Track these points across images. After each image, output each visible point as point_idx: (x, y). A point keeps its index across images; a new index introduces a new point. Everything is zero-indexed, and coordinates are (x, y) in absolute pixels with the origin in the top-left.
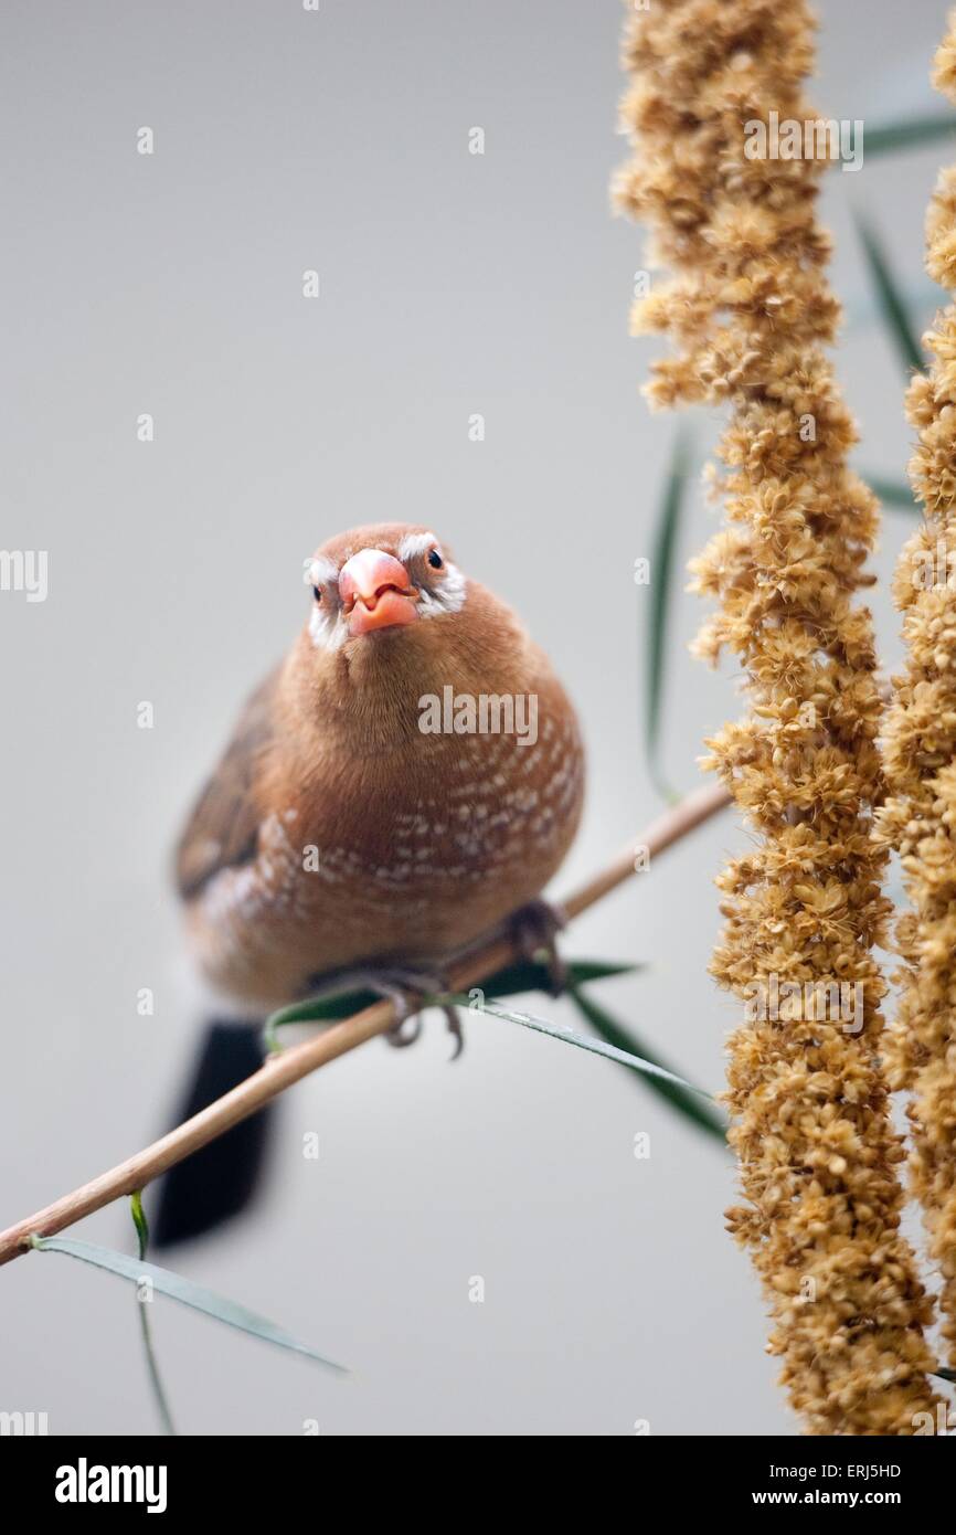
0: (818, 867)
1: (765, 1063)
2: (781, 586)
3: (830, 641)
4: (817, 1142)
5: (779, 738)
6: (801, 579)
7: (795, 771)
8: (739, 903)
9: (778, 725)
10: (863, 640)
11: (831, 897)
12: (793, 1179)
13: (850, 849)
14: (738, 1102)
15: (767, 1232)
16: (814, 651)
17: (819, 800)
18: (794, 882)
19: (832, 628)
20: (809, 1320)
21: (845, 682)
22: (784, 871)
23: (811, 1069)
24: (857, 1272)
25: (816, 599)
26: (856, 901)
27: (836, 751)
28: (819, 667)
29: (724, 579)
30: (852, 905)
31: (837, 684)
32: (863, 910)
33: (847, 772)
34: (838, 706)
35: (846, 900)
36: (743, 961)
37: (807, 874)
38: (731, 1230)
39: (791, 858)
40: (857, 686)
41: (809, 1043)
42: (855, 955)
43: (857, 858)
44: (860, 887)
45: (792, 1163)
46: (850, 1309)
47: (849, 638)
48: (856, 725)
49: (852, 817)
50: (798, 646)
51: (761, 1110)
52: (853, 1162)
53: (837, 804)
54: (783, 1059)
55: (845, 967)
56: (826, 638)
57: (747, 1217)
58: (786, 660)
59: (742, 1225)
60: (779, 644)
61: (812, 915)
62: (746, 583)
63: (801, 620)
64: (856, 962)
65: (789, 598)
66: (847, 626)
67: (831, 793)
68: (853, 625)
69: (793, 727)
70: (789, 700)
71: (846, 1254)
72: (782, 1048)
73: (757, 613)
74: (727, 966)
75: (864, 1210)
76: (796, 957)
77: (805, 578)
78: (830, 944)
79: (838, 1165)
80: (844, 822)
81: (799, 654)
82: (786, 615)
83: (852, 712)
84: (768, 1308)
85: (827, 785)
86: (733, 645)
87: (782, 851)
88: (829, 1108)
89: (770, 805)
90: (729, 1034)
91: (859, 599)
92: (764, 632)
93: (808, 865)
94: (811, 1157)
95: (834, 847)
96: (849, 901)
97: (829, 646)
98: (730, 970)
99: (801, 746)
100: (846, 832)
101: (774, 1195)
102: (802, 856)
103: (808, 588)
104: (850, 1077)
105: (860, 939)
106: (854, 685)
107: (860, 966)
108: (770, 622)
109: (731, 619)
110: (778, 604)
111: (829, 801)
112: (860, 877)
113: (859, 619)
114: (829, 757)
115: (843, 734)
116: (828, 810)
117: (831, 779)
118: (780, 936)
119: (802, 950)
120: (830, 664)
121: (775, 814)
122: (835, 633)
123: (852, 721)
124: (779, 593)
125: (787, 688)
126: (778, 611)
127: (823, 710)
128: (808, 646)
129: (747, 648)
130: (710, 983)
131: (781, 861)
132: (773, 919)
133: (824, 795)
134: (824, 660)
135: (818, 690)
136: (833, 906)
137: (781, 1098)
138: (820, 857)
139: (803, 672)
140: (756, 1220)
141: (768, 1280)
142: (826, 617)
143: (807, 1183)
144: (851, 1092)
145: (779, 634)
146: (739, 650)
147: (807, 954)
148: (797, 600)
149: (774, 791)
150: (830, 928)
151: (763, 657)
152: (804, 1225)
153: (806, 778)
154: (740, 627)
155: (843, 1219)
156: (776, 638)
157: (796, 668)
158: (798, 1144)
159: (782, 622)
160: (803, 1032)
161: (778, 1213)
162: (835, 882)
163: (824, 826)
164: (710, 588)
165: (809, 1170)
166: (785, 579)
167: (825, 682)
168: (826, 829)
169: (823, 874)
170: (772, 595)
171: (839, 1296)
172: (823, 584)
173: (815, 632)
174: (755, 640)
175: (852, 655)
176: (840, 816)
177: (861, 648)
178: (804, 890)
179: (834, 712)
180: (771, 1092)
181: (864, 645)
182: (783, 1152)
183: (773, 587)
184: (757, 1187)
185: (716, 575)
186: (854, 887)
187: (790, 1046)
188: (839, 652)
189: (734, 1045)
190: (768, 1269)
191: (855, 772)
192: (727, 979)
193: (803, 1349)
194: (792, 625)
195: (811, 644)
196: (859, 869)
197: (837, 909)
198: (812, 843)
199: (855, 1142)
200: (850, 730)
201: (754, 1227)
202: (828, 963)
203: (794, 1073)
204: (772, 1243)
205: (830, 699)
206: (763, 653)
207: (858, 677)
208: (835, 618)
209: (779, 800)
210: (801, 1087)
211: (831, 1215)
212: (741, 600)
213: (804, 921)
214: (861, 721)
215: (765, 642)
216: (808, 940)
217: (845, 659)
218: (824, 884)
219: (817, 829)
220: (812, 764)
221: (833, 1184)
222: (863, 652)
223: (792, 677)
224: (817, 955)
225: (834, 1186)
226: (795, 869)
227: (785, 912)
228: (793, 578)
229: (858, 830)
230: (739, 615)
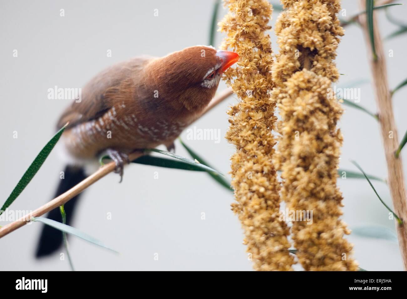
0: (256, 107)
1: (241, 162)
2: (244, 29)
3: (258, 44)
4: (256, 184)
5: (244, 71)
6: (250, 27)
7: (249, 81)
8: (233, 119)
9: (244, 67)
10: (268, 43)
11: (260, 115)
12: (250, 194)
13: (265, 102)
14: (234, 174)
15: (242, 210)
16: (253, 47)
17: (256, 89)
18: (249, 111)
19: (259, 40)
20: (254, 233)
21: (263, 56)
22: (246, 108)
23: (254, 163)
24: (268, 220)
25: (254, 32)
26: (266, 117)
27: (261, 75)
28: (255, 52)
29: (228, 27)
30: (265, 118)
31: (261, 56)
32: (269, 120)
33: (263, 80)
34: (261, 63)
35: (264, 116)
36: (235, 134)
37: (252, 109)
38: (232, 210)
39: (248, 104)
41: (254, 156)
42: (266, 131)
43: (267, 105)
44: (268, 113)
45: (249, 190)
46: (266, 230)
47: (263, 43)
48: (266, 67)
49: (265, 93)
50: (249, 45)
51: (240, 175)
52: (267, 189)
53: (261, 89)
54: (246, 161)
55: (263, 135)
56: (257, 44)
57: (237, 206)
58: (246, 49)
59: (236, 208)
60: (244, 45)
61: (254, 120)
62: (234, 29)
63: (250, 38)
64: (267, 133)
65: (246, 32)
66: (263, 40)
67: (259, 86)
68: (265, 39)
69: (248, 68)
70: (247, 60)
71: (264, 215)
72: (246, 158)
73: (237, 36)
74: (230, 136)
75: (270, 203)
76: (250, 132)
77: (251, 26)
78: (259, 128)
79: (262, 190)
80: (263, 95)
81: (249, 48)
82: (246, 37)
83: (265, 64)
84: (243, 231)
85: (258, 84)
86: (231, 45)
87: (245, 103)
88: (259, 174)
89: (242, 90)
90: (231, 156)
91: (267, 32)
92: (239, 42)
93: (253, 106)
94: (254, 188)
95: (260, 101)
96: (265, 117)
97: (258, 46)
98: (232, 137)
99: (250, 74)
100: (263, 97)
101: (244, 199)
102: (251, 104)
103: (252, 29)
104: (265, 165)
105: (268, 128)
106: (265, 57)
107: (268, 134)
108: (241, 39)
109: (230, 38)
110: (244, 34)
111: (258, 89)
112: (268, 110)
113: (267, 38)
114: (258, 76)
115: (262, 70)
116: (258, 91)
117: (259, 82)
118: (245, 126)
119: (251, 130)
120: (258, 51)
121: (244, 93)
122: (260, 42)
123: (265, 66)
124: (243, 30)
125: (246, 57)
126: (244, 36)
127: (256, 63)
128: (252, 45)
129: (235, 47)
130: (226, 141)
131: (245, 105)
132: (243, 122)
133: (257, 87)
134: (257, 50)
135: (255, 58)
136: (260, 118)
137: (246, 172)
138: (256, 105)
139: (250, 53)
140: (239, 207)
141: (243, 223)
142: (257, 37)
143: (254, 195)
144: (266, 170)
145: (244, 42)
146: (233, 47)
147: (253, 132)
148: (248, 32)
149: (243, 86)
150: (259, 124)
151: (239, 49)
152: (253, 206)
153: (252, 82)
154: (233, 40)
155: (264, 205)
156: (243, 44)
157: (249, 52)
158: (251, 184)
159: (245, 39)
160: (252, 153)
161: (245, 204)
162: (261, 111)
163: (257, 95)
164: (224, 30)
165: (253, 192)
166: (245, 27)
167: (257, 56)
168: (258, 97)
169: (257, 109)
170: (241, 31)
171: (263, 226)
172: (256, 28)
173: (254, 42)
174: (237, 44)
175: (265, 48)
176: (262, 93)
177: (267, 46)
178: (251, 114)
179: (260, 64)
180: (243, 170)
181: (268, 45)
182: (247, 186)
183: (242, 29)
184: (239, 199)
185: (226, 26)
186: (266, 113)
187: (248, 157)
188: (261, 47)
189: (232, 159)
190: (243, 220)
191: (266, 81)
192: (230, 139)
193: (252, 242)
194: (247, 40)
195: (253, 45)
196: (267, 108)
197: (261, 119)
198: (254, 100)
199: (267, 183)
200: (264, 69)
201: (239, 209)
202: (259, 134)
203: (250, 164)
204: (244, 213)
205: (259, 60)
206: (240, 48)
207: (267, 54)
208: (260, 38)
209: (245, 89)
210: (251, 169)
211: (260, 204)
212: (233, 33)
213: (251, 122)
214: (267, 66)
215: (240, 44)
216: (253, 128)
217: (263, 50)
218: (258, 112)
219: (255, 97)
220: (254, 79)
221: (261, 195)
222: (268, 47)
223: (247, 54)
224: (256, 132)
225: (261, 196)
226: (249, 108)
227: (246, 120)
228: (247, 26)
229: (267, 97)
230: (233, 37)
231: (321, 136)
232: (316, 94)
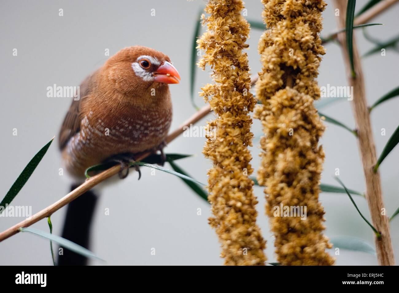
0: (233, 124)
1: (218, 177)
2: (222, 47)
3: (236, 62)
4: (233, 199)
5: (222, 88)
6: (228, 45)
7: (226, 97)
9: (221, 85)
10: (245, 62)
11: (236, 132)
12: (227, 209)
13: (241, 119)
14: (211, 189)
15: (219, 224)
16: (231, 65)
17: (233, 106)
18: (226, 128)
19: (237, 59)
20: (231, 247)
21: (240, 73)
22: (223, 124)
23: (231, 179)
24: (245, 234)
25: (232, 51)
26: (243, 133)
27: (237, 92)
28: (233, 69)
29: (206, 45)
30: (242, 134)
31: (238, 74)
32: (245, 136)
33: (240, 97)
34: (238, 80)
36: (212, 150)
37: (229, 125)
38: (210, 224)
39: (225, 121)
40: (244, 74)
41: (230, 172)
42: (243, 147)
43: (243, 121)
44: (244, 129)
45: (226, 204)
46: (243, 244)
47: (241, 61)
48: (243, 85)
49: (242, 110)
50: (227, 63)
51: (217, 190)
52: (243, 204)
53: (238, 106)
54: (223, 176)
55: (240, 151)
56: (235, 61)
57: (214, 220)
58: (224, 67)
59: (213, 222)
60: (222, 62)
61: (231, 136)
62: (213, 46)
63: (228, 56)
65: (224, 50)
66: (241, 58)
67: (236, 103)
68: (242, 58)
69: (225, 85)
70: (224, 78)
71: (241, 229)
72: (223, 173)
73: (216, 54)
74: (208, 151)
75: (246, 217)
76: (227, 148)
77: (229, 45)
78: (236, 144)
79: (239, 204)
80: (240, 111)
81: (227, 65)
82: (224, 55)
83: (242, 81)
84: (220, 245)
85: (235, 101)
86: (209, 62)
87: (223, 119)
88: (236, 189)
89: (220, 107)
90: (208, 170)
91: (244, 51)
92: (218, 59)
93: (230, 123)
94: (232, 202)
95: (237, 118)
96: (241, 133)
97: (236, 63)
98: (209, 152)
99: (228, 91)
100: (240, 114)
101: (221, 213)
102: (228, 121)
103: (230, 47)
104: (242, 180)
105: (244, 144)
107: (244, 150)
108: (219, 57)
109: (209, 56)
110: (222, 52)
111: (235, 106)
112: (244, 127)
113: (244, 56)
114: (236, 94)
115: (239, 87)
116: (235, 108)
117: (236, 99)
118: (222, 143)
119: (228, 146)
120: (236, 68)
121: (221, 109)
122: (237, 60)
124: (222, 48)
125: (224, 75)
126: (222, 54)
127: (234, 80)
128: (230, 63)
129: (213, 64)
130: (203, 156)
131: (222, 122)
132: (220, 137)
133: (234, 104)
134: (234, 67)
135: (232, 75)
136: (237, 134)
137: (223, 187)
138: (233, 121)
139: (228, 70)
140: (216, 220)
141: (220, 237)
142: (235, 55)
143: (230, 210)
144: (242, 185)
145: (222, 60)
146: (211, 64)
147: (229, 148)
148: (227, 51)
149: (221, 103)
150: (236, 140)
151: (217, 66)
152: (230, 221)
153: (229, 99)
154: (211, 58)
155: (241, 219)
156: (221, 61)
157: (226, 69)
158: (228, 199)
159: (223, 56)
160: (228, 169)
161: (222, 218)
162: (237, 128)
163: (234, 112)
164: (203, 47)
165: (230, 206)
166: (224, 45)
167: (234, 73)
168: (235, 114)
169: (234, 126)
170: (220, 49)
171: (240, 240)
172: (234, 47)
173: (232, 59)
174: (215, 62)
175: (242, 66)
176: (239, 110)
177: (245, 64)
178: (229, 130)
179: (237, 81)
180: (220, 185)
181: (246, 63)
182: (223, 201)
183: (220, 47)
184: (216, 211)
185: (205, 44)
186: (242, 129)
187: (225, 173)
188: (238, 65)
189: (209, 173)
190: (220, 234)
191: (243, 98)
192: (208, 155)
193: (230, 255)
194: (225, 58)
195: (231, 62)
196: (244, 124)
197: (238, 135)
198: (231, 117)
199: (244, 198)
200: (241, 86)
201: (216, 223)
202: (235, 150)
203: (226, 180)
204: (221, 227)
205: (236, 78)
206: (218, 65)
207: (244, 72)
208: (237, 56)
209: (222, 105)
210: (228, 183)
211: (237, 218)
212: (211, 50)
213: (229, 138)
215: (218, 62)
216: (230, 144)
217: (240, 67)
218: (234, 128)
219: (232, 114)
220: (231, 96)
221: (238, 210)
222: (245, 65)
223: (225, 72)
224: (233, 148)
226: (226, 124)
227: (223, 136)
228: (225, 45)
229: (244, 114)
230: (211, 55)
231: (304, 153)
232: (299, 111)
